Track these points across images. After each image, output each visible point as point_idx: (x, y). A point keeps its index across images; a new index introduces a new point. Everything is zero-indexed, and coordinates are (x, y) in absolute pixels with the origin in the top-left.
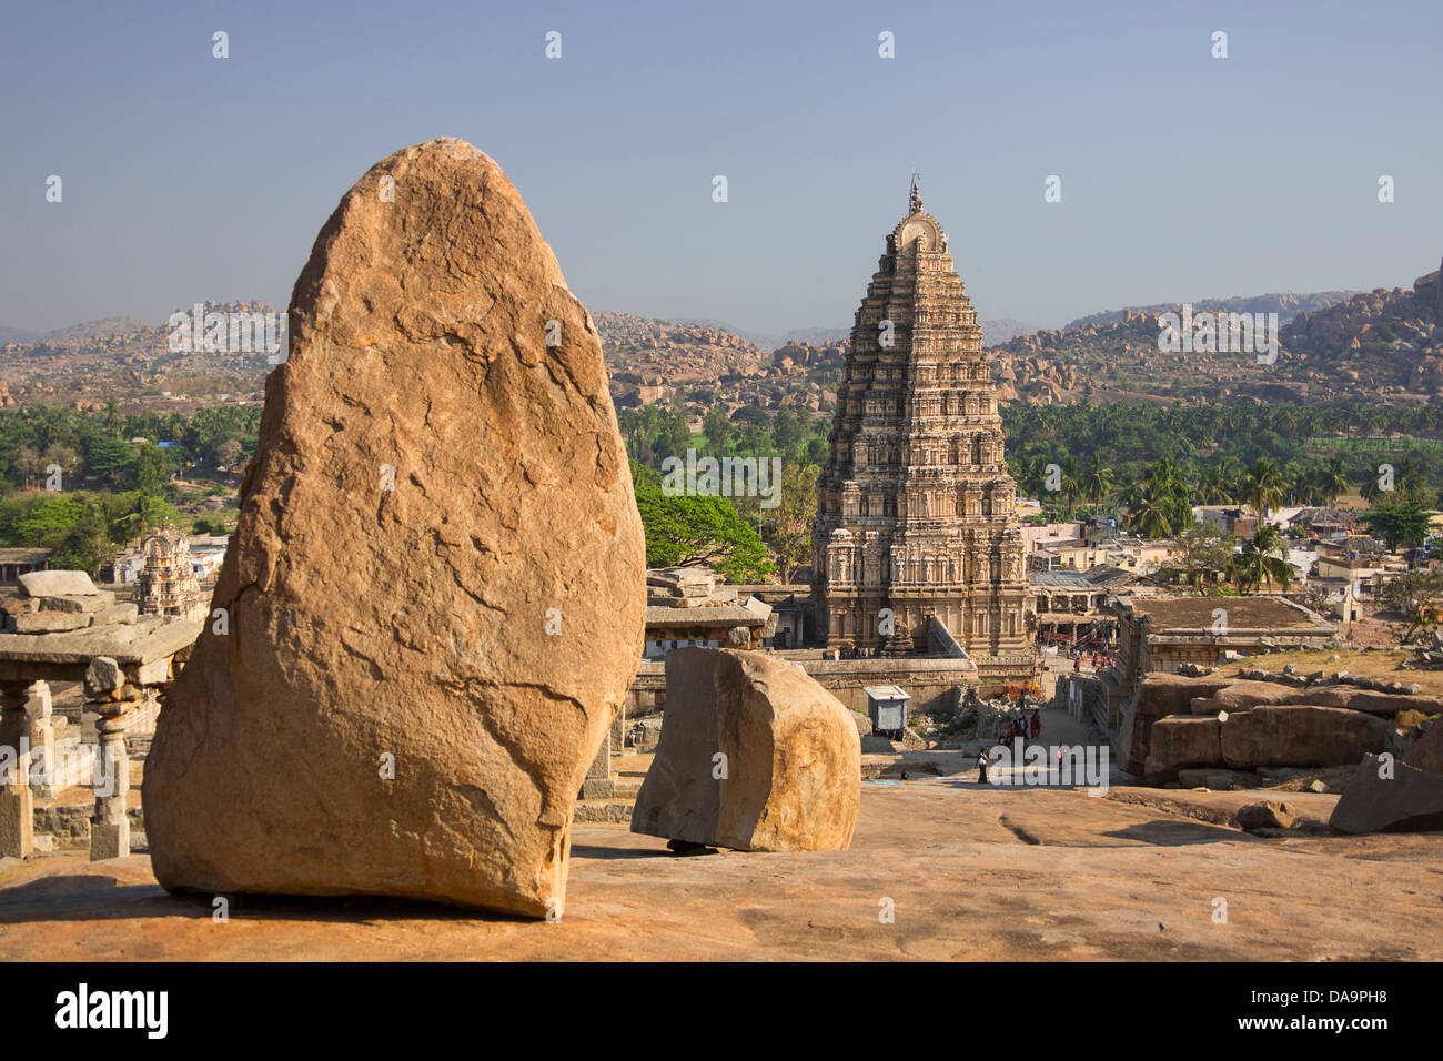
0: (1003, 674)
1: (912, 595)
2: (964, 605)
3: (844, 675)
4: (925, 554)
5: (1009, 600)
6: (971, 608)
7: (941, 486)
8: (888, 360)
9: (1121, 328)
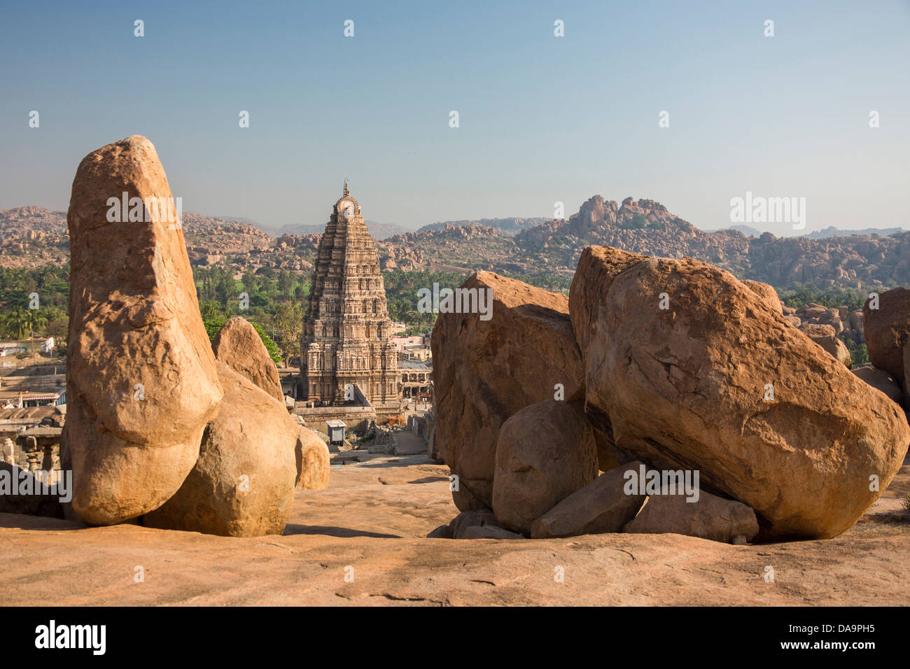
0: (387, 412)
1: (346, 375)
2: (370, 380)
3: (316, 415)
4: (352, 355)
5: (390, 377)
6: (373, 381)
7: (359, 323)
8: (335, 263)
9: (444, 233)
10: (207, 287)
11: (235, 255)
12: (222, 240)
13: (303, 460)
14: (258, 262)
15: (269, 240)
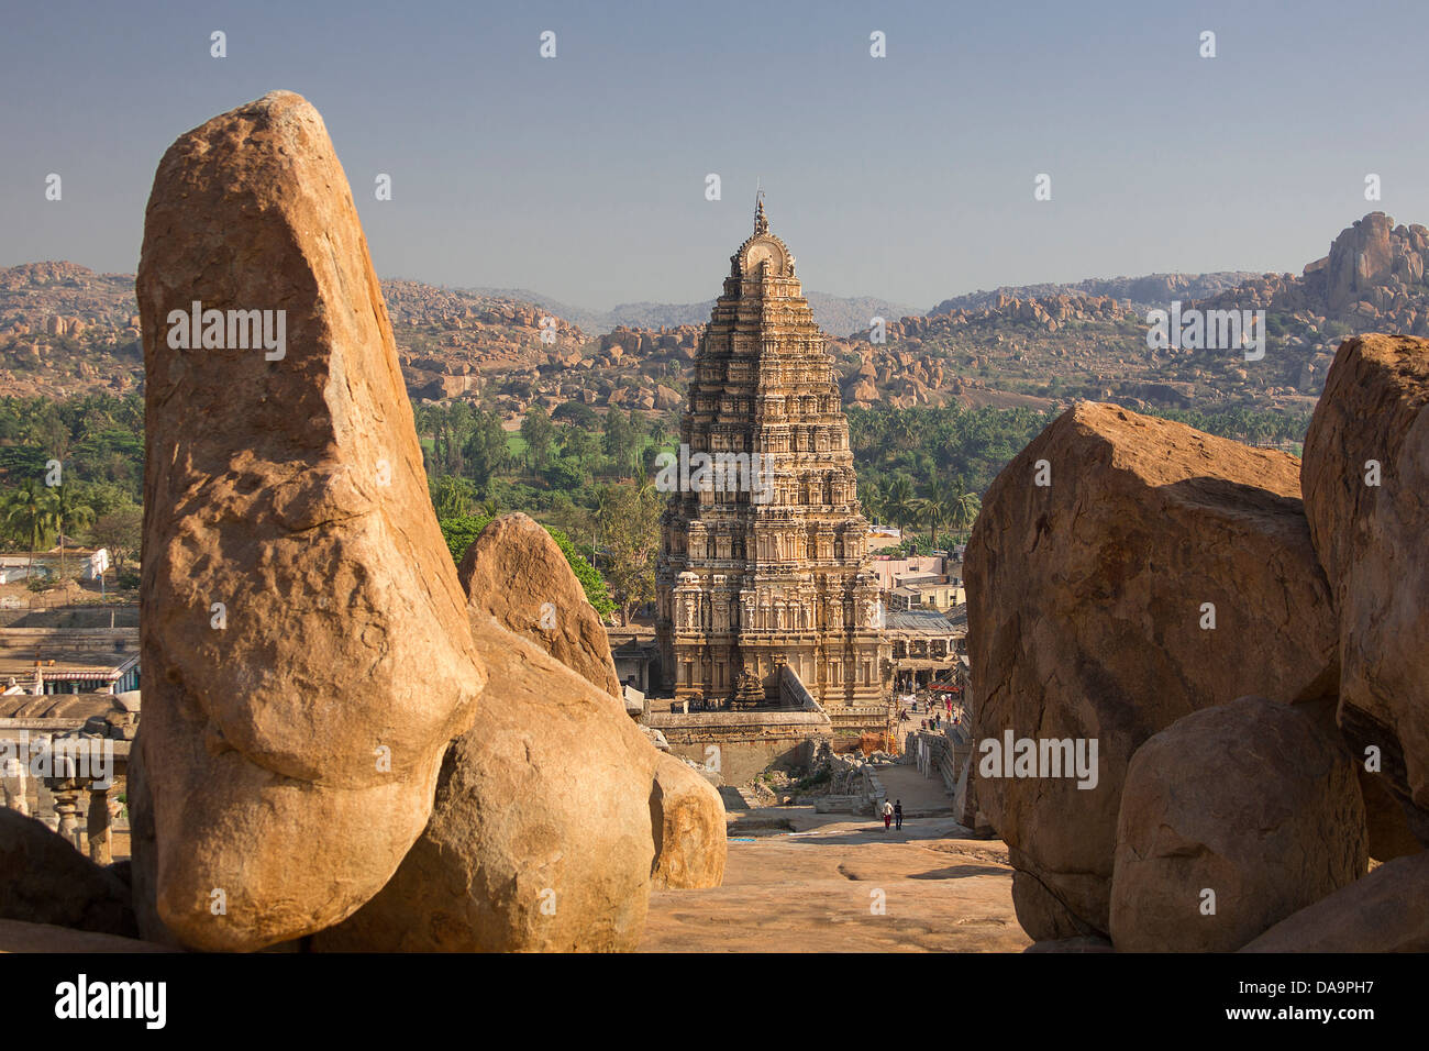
0: (858, 725)
1: (763, 643)
2: (817, 653)
3: (695, 729)
4: (776, 599)
5: (863, 648)
6: (824, 657)
7: (792, 528)
8: (735, 392)
9: (993, 316)
10: (442, 448)
11: (504, 377)
12: (476, 341)
13: (666, 824)
14: (559, 390)
15: (583, 342)
